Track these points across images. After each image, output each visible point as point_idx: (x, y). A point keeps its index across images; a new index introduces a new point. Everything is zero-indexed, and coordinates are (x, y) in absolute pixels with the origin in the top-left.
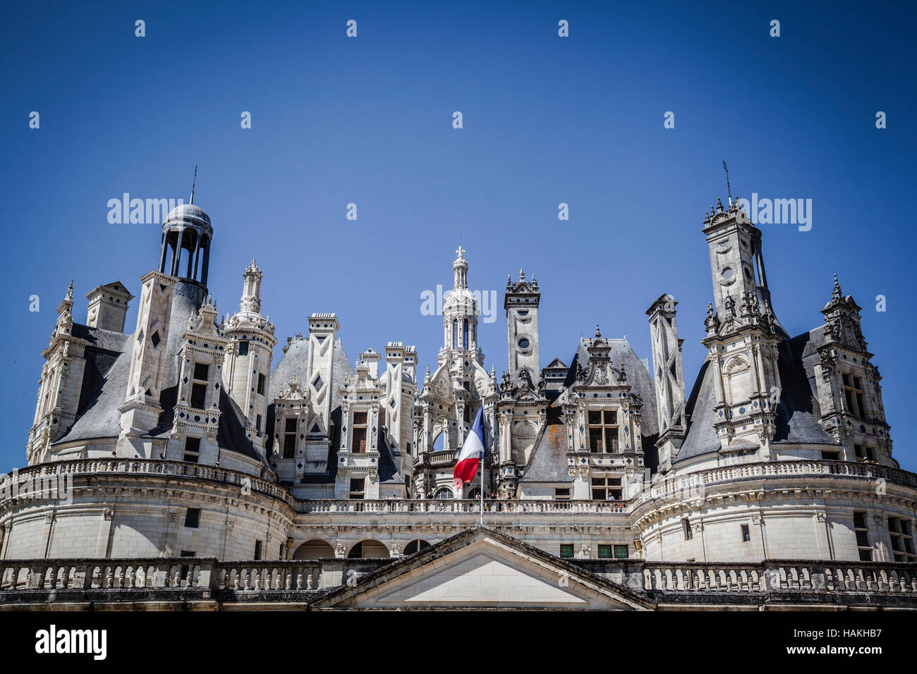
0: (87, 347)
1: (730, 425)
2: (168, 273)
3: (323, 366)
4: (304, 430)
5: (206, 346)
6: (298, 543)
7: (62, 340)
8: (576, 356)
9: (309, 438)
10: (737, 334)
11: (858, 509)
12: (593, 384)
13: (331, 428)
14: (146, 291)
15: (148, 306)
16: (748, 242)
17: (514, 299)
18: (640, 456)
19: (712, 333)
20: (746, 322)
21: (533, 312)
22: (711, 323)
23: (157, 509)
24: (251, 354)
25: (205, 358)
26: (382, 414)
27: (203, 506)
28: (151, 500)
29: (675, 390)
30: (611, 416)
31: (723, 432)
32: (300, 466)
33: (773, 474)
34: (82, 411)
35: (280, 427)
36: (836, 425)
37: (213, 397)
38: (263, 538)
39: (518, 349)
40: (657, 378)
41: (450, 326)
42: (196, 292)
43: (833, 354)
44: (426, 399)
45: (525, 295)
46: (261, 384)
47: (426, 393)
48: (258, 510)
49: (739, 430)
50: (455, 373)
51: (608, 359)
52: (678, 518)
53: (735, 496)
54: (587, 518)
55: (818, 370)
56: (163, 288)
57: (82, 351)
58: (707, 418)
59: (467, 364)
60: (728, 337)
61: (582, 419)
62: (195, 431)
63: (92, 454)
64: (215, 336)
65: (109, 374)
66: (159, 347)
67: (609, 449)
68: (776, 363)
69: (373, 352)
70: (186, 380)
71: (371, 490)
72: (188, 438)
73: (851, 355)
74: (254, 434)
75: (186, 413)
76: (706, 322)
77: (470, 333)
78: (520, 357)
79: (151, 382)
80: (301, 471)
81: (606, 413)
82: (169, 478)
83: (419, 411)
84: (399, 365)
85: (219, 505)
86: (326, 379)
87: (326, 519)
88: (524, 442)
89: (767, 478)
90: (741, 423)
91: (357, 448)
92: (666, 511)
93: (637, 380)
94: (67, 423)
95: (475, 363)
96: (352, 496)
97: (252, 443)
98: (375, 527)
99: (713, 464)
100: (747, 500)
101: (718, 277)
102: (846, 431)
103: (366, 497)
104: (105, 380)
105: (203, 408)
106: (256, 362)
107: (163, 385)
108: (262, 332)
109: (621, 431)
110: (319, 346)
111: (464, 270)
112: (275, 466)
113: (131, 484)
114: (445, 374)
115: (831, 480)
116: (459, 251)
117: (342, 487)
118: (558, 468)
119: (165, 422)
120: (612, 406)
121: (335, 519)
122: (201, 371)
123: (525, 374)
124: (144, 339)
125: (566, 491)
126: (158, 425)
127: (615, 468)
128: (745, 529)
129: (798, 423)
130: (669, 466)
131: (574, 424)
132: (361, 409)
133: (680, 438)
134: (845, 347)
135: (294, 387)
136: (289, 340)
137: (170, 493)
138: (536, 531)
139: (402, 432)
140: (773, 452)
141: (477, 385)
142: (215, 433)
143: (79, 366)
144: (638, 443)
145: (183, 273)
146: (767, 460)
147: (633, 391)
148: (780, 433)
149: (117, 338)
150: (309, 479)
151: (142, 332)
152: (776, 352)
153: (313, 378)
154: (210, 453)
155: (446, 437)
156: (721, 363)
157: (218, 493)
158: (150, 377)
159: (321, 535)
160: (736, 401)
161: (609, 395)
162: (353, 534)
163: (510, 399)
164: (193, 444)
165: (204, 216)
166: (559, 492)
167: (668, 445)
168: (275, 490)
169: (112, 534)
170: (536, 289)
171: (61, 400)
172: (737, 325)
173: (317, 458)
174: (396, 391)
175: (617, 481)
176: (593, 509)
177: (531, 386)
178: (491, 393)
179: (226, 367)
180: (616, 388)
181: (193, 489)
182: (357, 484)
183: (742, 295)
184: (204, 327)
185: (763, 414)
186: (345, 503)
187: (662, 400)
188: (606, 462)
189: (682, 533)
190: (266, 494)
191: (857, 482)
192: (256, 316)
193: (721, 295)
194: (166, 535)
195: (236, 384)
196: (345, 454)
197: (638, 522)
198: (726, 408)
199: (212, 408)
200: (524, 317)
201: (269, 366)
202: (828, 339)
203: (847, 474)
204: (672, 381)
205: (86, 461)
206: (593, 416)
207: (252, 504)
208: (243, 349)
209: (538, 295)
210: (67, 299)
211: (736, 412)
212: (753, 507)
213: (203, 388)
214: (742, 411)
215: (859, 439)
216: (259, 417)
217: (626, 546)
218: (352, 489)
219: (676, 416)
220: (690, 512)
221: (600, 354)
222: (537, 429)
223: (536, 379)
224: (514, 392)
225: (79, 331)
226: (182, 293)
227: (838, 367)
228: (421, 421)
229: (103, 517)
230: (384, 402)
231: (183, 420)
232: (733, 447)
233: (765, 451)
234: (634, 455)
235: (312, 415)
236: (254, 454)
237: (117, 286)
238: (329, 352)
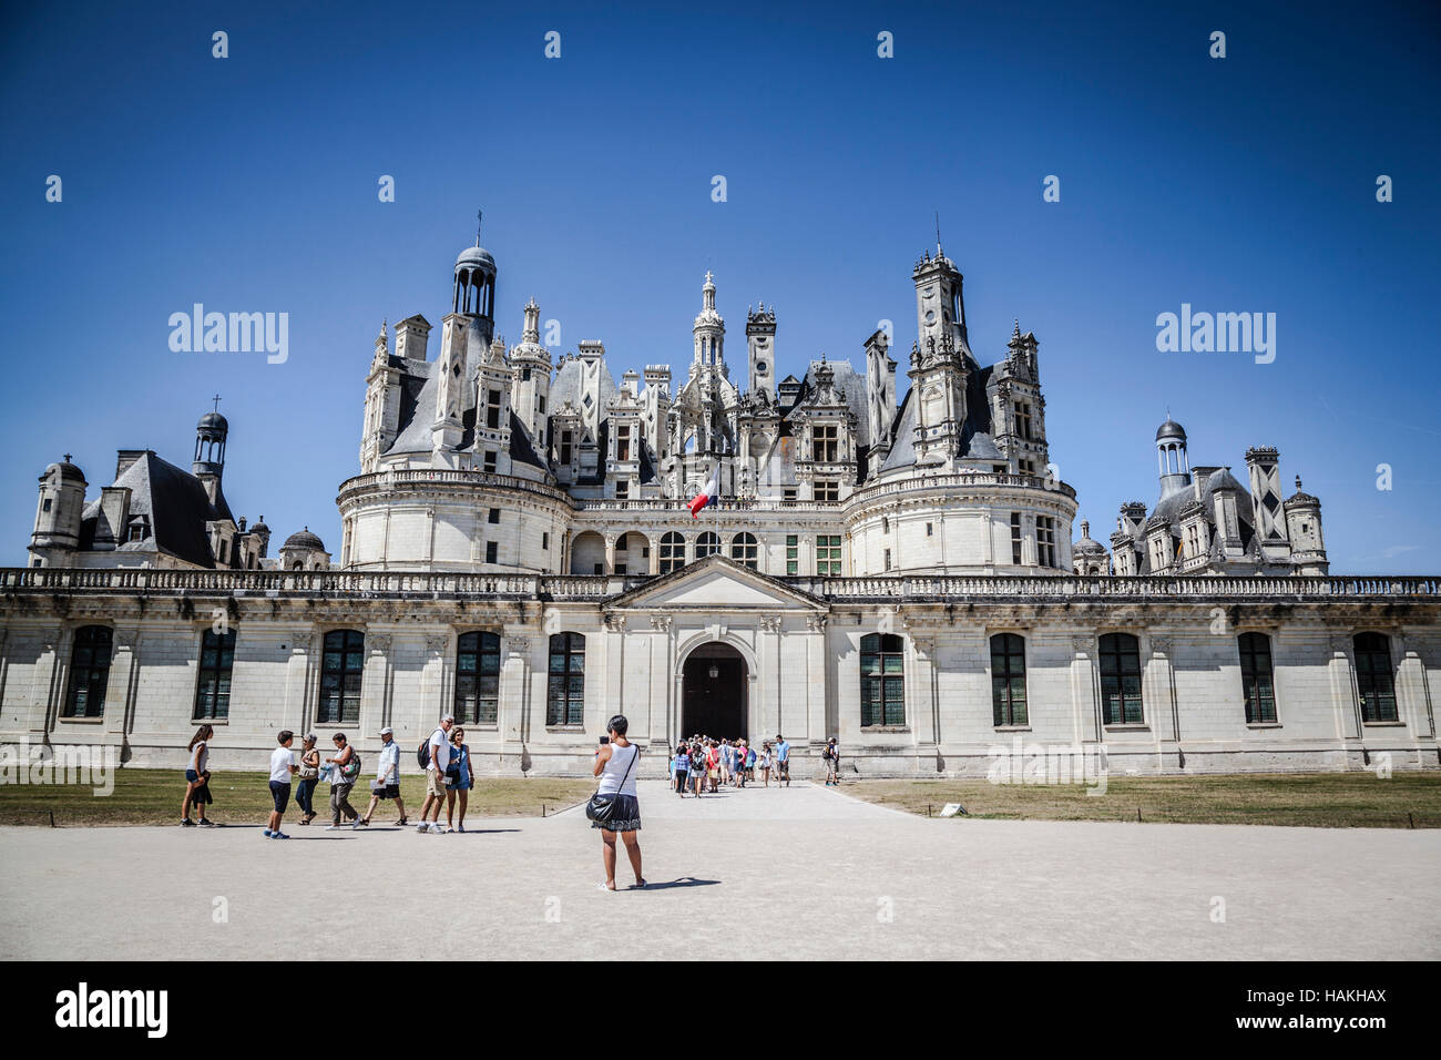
0: (401, 375)
1: (924, 443)
2: (461, 313)
3: (591, 386)
4: (577, 440)
5: (497, 376)
6: (575, 533)
7: (381, 370)
8: (806, 377)
9: (582, 448)
10: (934, 368)
11: (1015, 511)
12: (818, 405)
13: (599, 438)
14: (447, 329)
15: (449, 342)
16: (949, 289)
17: (755, 328)
18: (854, 464)
19: (915, 367)
20: (942, 359)
21: (770, 339)
22: (915, 358)
23: (466, 509)
24: (533, 379)
25: (497, 386)
26: (642, 425)
27: (501, 506)
28: (461, 502)
29: (884, 411)
30: (832, 431)
31: (919, 449)
32: (575, 471)
33: (954, 484)
34: (401, 429)
35: (558, 438)
36: (1006, 444)
37: (504, 418)
38: (548, 530)
39: (757, 371)
40: (870, 401)
41: (700, 343)
42: (485, 326)
43: (1009, 387)
44: (679, 408)
45: (763, 325)
46: (542, 404)
47: (678, 403)
48: (545, 509)
49: (931, 447)
50: (703, 385)
51: (831, 383)
52: (880, 517)
53: (924, 501)
54: (809, 515)
55: (996, 399)
56: (461, 326)
57: (397, 379)
58: (908, 436)
59: (714, 377)
60: (927, 370)
61: (808, 434)
62: (492, 446)
63: (414, 465)
64: (504, 367)
65: (419, 397)
66: (460, 377)
67: (830, 459)
68: (964, 392)
69: (633, 373)
70: (482, 405)
71: (634, 491)
72: (487, 452)
73: (1023, 387)
74: (538, 447)
75: (484, 432)
76: (911, 357)
77: (717, 350)
78: (758, 378)
79: (454, 406)
80: (576, 475)
81: (828, 428)
82: (474, 485)
83: (672, 418)
84: (656, 385)
85: (514, 506)
86: (594, 397)
87: (598, 515)
88: (760, 450)
89: (948, 487)
90: (933, 441)
91: (622, 456)
92: (871, 511)
93: (856, 399)
94: (391, 438)
95: (721, 377)
96: (618, 496)
97: (536, 454)
98: (637, 521)
99: (909, 475)
100: (932, 504)
101: (923, 318)
102: (1013, 449)
103: (630, 497)
104: (417, 403)
105: (497, 428)
106: (537, 386)
107: (464, 408)
108: (542, 361)
109: (840, 444)
110: (588, 370)
111: (712, 293)
112: (554, 470)
113: (447, 490)
114: (695, 387)
115: (997, 489)
116: (708, 276)
117: (610, 488)
118: (787, 473)
119: (468, 439)
120: (833, 423)
121: (605, 514)
122: (494, 397)
123: (762, 393)
124: (448, 371)
125: (793, 493)
126: (464, 441)
127: (833, 474)
128: (929, 526)
129: (977, 443)
130: (876, 475)
131: (801, 438)
132: (623, 423)
133: (886, 452)
134: (1019, 380)
135: (568, 405)
136: (561, 358)
137: (476, 496)
138: (767, 525)
139: (659, 442)
140: (956, 467)
141: (722, 396)
142: (508, 448)
143: (397, 391)
144: (853, 453)
145: (473, 310)
146: (951, 473)
147: (850, 410)
148: (963, 451)
149: (424, 366)
150: (583, 481)
151: (445, 364)
152: (966, 383)
153: (584, 397)
154: (505, 464)
155: (695, 440)
156: (921, 392)
157: (513, 496)
158: (453, 402)
159: (593, 527)
160: (931, 424)
161: (831, 414)
162: (620, 527)
163: (749, 415)
164: (491, 457)
165: (490, 258)
166: (787, 493)
167: (876, 457)
168: (557, 493)
169: (434, 528)
170: (773, 319)
171: (385, 421)
172: (935, 361)
173: (589, 465)
174: (653, 408)
175: (835, 485)
176: (814, 508)
177: (767, 404)
178: (735, 404)
179: (513, 392)
180: (836, 408)
181: (493, 493)
182: (622, 486)
183: (941, 336)
184: (494, 360)
185: (950, 435)
186: (613, 502)
187: (874, 420)
188: (826, 469)
189: (882, 529)
190: (551, 497)
191: (1016, 490)
192: (536, 347)
193: (924, 333)
194: (475, 529)
195: (522, 405)
196: (612, 462)
197: (849, 518)
198: (923, 430)
199: (504, 428)
200: (762, 344)
201: (548, 389)
202: (1006, 374)
203: (1009, 484)
204: (882, 405)
205: (408, 472)
206: (818, 431)
207: (539, 505)
208: (526, 376)
209: (775, 325)
210: (383, 334)
211: (930, 432)
212: (937, 510)
213: (497, 410)
214: (935, 432)
215: (1023, 455)
216: (541, 432)
217: (840, 537)
218: (618, 490)
219: (883, 433)
220: (889, 513)
221: (825, 379)
222: (771, 440)
223: (771, 398)
224: (753, 408)
225: (394, 361)
226: (474, 327)
227: (1011, 397)
228: (675, 426)
229: (426, 515)
230: (643, 416)
231: (482, 438)
232: (926, 461)
233: (950, 464)
234: (849, 464)
235: (584, 428)
236: (538, 464)
237: (419, 318)
238: (597, 374)
